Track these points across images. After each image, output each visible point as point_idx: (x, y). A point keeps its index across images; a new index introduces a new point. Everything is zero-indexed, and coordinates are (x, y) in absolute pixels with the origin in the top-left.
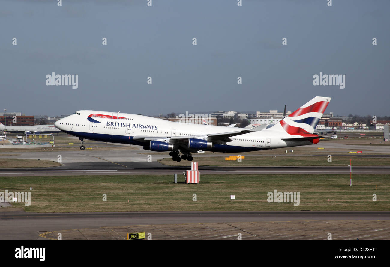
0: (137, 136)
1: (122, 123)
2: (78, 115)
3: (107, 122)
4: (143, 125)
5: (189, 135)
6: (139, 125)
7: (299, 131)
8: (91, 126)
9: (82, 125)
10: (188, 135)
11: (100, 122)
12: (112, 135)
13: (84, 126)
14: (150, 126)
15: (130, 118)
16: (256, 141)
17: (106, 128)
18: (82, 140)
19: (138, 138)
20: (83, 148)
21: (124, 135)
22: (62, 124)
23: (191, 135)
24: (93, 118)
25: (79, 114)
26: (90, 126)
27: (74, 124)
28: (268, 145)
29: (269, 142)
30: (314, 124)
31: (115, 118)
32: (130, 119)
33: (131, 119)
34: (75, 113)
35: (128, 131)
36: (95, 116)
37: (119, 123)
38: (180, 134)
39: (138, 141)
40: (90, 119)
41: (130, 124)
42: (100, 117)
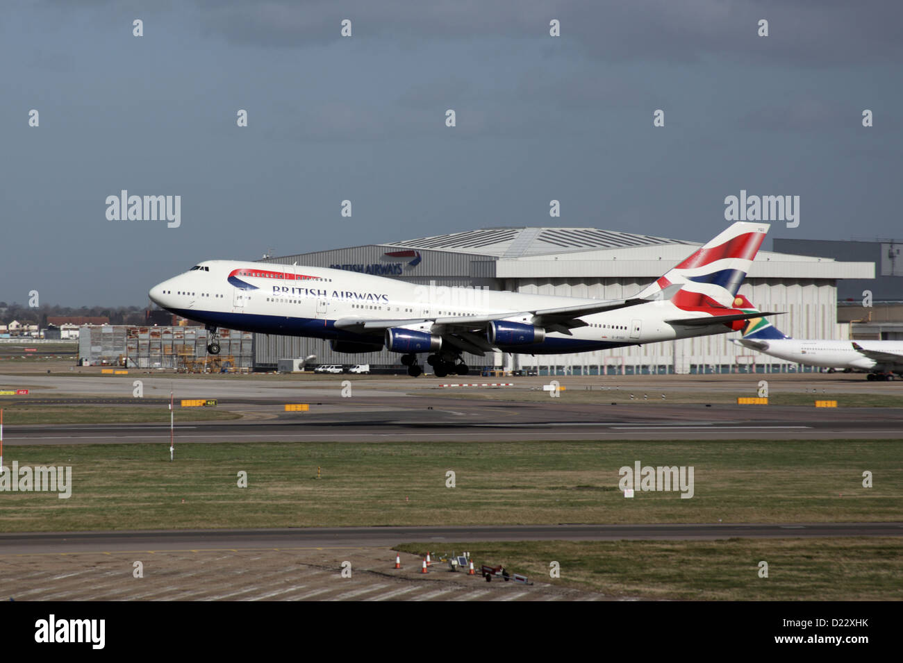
0: (343, 319)
1: (307, 290)
2: (204, 272)
3: (274, 287)
4: (355, 294)
5: (459, 315)
6: (347, 293)
7: (702, 302)
8: (238, 298)
9: (217, 296)
10: (457, 315)
11: (257, 288)
12: (286, 317)
13: (222, 296)
14: (370, 295)
15: (323, 278)
16: (609, 326)
17: (273, 300)
18: (213, 331)
19: (345, 323)
20: (215, 348)
21: (314, 318)
22: (169, 292)
23: (464, 315)
24: (239, 277)
25: (207, 269)
26: (236, 296)
27: (198, 294)
28: (636, 334)
29: (638, 329)
30: (732, 286)
31: (291, 277)
32: (324, 280)
33: (326, 280)
34: (198, 268)
35: (322, 309)
36: (245, 274)
37: (300, 289)
38: (440, 313)
39: (345, 329)
40: (232, 279)
41: (325, 291)
42: (256, 276)
